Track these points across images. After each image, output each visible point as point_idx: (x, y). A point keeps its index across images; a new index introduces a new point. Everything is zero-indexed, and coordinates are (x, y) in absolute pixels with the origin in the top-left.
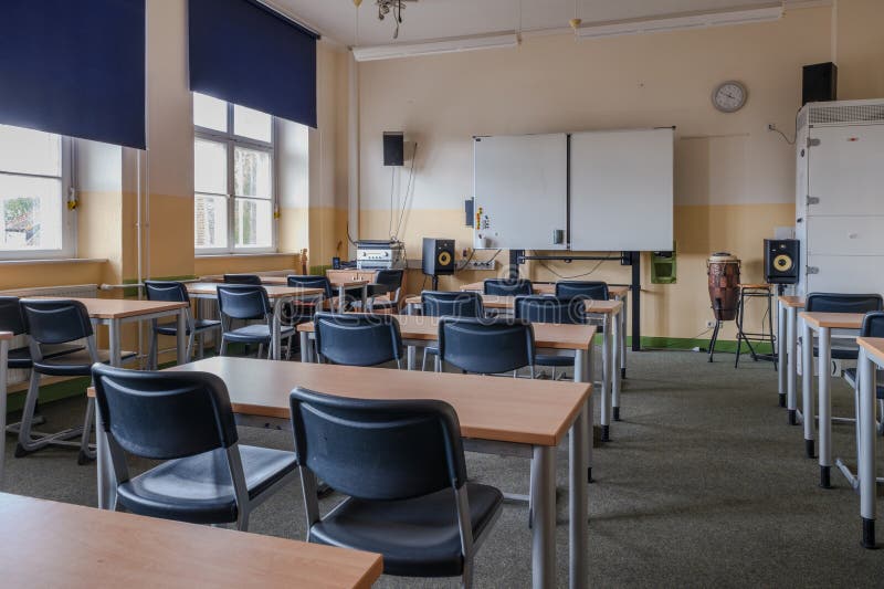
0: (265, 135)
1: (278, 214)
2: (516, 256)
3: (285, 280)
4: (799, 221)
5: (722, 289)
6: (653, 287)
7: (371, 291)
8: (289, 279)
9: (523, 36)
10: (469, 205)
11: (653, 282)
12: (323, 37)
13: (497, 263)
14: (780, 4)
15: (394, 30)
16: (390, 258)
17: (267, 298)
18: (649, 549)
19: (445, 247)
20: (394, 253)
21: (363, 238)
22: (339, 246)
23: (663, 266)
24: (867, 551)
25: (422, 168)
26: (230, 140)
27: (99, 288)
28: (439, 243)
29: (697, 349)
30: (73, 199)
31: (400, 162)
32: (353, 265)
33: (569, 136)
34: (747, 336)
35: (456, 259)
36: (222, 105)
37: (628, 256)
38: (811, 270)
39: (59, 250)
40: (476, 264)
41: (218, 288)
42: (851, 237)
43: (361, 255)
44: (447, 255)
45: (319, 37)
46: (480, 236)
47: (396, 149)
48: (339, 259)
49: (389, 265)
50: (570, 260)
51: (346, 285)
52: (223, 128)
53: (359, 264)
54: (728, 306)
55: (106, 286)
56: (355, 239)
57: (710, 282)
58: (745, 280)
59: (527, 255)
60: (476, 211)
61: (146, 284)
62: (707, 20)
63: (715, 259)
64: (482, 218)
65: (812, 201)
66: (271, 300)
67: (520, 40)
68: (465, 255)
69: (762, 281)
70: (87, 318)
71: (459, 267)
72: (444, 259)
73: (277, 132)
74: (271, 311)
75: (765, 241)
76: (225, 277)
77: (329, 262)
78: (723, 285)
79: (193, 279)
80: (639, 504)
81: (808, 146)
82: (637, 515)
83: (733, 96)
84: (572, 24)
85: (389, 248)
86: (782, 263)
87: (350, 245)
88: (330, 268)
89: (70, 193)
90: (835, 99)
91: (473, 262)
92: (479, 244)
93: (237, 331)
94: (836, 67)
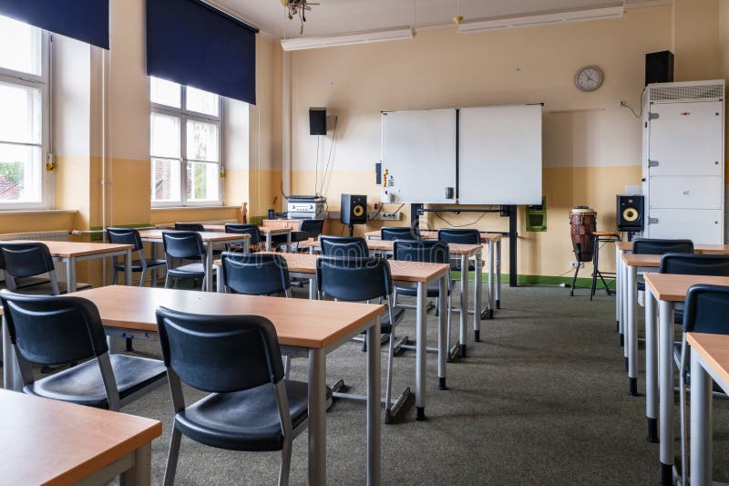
0: (213, 111)
1: (224, 174)
2: (416, 209)
3: (223, 227)
4: (643, 180)
5: (581, 236)
6: (527, 234)
7: (295, 237)
8: (226, 227)
9: (417, 30)
10: (379, 166)
11: (528, 230)
12: (261, 31)
13: (402, 215)
14: (621, 4)
15: (300, 27)
16: (314, 210)
17: (201, 242)
18: (476, 441)
19: (359, 201)
20: (317, 207)
21: (295, 194)
22: (275, 200)
23: (535, 217)
24: (650, 444)
25: (342, 136)
26: (183, 115)
27: (70, 233)
28: (353, 198)
29: (563, 285)
30: (51, 162)
31: (324, 133)
32: (284, 216)
33: (458, 111)
34: (602, 275)
35: (368, 211)
36: (177, 86)
37: (506, 209)
38: (653, 221)
39: (38, 204)
40: (384, 215)
41: (164, 234)
42: (685, 193)
43: (291, 208)
44: (361, 208)
45: (257, 31)
46: (386, 193)
47: (320, 122)
48: (273, 211)
49: (313, 216)
50: (459, 212)
51: (272, 232)
52: (177, 105)
53: (289, 215)
54: (586, 250)
55: (75, 232)
56: (287, 194)
57: (572, 230)
58: (600, 228)
59: (425, 207)
60: (383, 172)
61: (108, 230)
62: (563, 17)
63: (576, 211)
64: (388, 178)
65: (652, 164)
66: (205, 244)
67: (414, 34)
68: (376, 208)
69: (614, 230)
70: (49, 257)
71: (371, 217)
72: (358, 211)
73: (223, 109)
74: (204, 252)
75: (618, 197)
76: (176, 225)
77: (265, 213)
78: (582, 232)
79: (147, 227)
80: (478, 407)
81: (650, 119)
82: (474, 415)
83: (592, 78)
84: (455, 20)
85: (313, 202)
86: (630, 215)
87: (284, 199)
88: (265, 218)
89: (48, 157)
90: (672, 81)
91: (382, 213)
92: (385, 199)
93: (179, 268)
94: (673, 55)
